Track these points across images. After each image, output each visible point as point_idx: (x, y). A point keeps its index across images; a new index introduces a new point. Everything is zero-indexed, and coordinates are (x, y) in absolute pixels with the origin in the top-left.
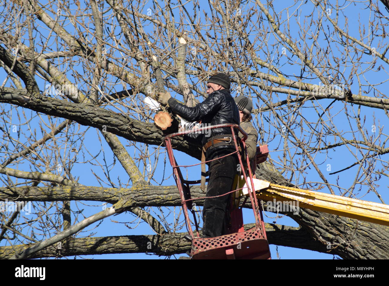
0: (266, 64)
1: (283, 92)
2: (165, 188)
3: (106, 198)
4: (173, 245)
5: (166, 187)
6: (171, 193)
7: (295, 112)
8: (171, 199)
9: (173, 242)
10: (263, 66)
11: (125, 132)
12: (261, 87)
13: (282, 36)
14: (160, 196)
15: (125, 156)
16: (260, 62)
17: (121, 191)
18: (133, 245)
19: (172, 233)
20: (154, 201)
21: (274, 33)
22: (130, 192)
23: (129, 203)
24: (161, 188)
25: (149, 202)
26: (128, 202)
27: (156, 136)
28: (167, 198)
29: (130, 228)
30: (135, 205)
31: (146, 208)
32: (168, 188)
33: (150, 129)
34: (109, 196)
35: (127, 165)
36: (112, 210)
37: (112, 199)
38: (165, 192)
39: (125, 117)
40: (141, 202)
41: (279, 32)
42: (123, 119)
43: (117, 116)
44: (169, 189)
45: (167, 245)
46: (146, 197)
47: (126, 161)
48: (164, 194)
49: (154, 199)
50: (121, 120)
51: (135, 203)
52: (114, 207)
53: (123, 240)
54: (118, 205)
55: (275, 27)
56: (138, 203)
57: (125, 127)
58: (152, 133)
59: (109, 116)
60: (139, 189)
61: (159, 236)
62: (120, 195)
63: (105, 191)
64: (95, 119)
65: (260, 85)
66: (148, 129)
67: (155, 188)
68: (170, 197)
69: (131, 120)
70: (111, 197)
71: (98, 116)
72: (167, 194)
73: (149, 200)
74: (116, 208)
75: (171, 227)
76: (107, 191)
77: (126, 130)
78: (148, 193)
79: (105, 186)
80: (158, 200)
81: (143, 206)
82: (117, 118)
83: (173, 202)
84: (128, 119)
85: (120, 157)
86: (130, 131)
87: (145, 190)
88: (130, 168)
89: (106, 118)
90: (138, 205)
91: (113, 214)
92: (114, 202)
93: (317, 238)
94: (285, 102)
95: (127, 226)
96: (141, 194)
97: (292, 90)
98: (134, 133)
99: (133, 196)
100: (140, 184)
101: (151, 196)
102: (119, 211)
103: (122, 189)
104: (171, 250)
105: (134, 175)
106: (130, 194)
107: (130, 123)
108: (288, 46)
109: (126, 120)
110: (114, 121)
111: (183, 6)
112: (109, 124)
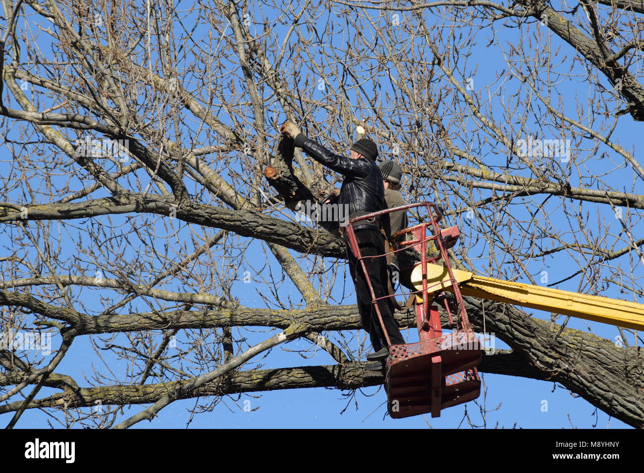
0: (465, 155)
1: (487, 188)
2: (346, 307)
3: (276, 322)
4: (358, 376)
6: (353, 314)
8: (353, 320)
9: (358, 373)
10: (461, 157)
11: (294, 243)
12: (459, 182)
13: (483, 119)
14: (340, 318)
15: (296, 270)
16: (458, 152)
17: (293, 312)
18: (308, 378)
19: (356, 362)
20: (334, 323)
21: (474, 117)
22: (304, 314)
23: (303, 328)
24: (341, 308)
25: (327, 325)
26: (302, 326)
27: (333, 245)
28: (349, 319)
29: (305, 357)
30: (309, 330)
31: (323, 332)
32: (350, 307)
33: (325, 238)
34: (278, 320)
35: (300, 281)
36: (282, 337)
37: (282, 323)
38: (346, 312)
39: (294, 225)
40: (318, 326)
41: (479, 115)
42: (292, 227)
43: (284, 224)
44: (351, 309)
45: (350, 377)
46: (323, 320)
47: (297, 276)
48: (345, 315)
49: (333, 321)
50: (289, 229)
51: (309, 328)
52: (285, 333)
53: (297, 372)
54: (290, 330)
55: (474, 109)
56: (313, 327)
57: (295, 237)
58: (329, 243)
59: (275, 225)
60: (315, 310)
61: (340, 366)
62: (292, 318)
63: (274, 314)
64: (258, 228)
65: (458, 179)
66: (323, 239)
67: (334, 308)
68: (352, 318)
69: (302, 228)
70: (280, 321)
71: (262, 225)
72: (349, 315)
73: (327, 323)
74: (288, 334)
75: (355, 355)
76: (276, 313)
77: (295, 241)
78: (326, 315)
79: (273, 307)
80: (338, 323)
81: (319, 330)
82: (285, 226)
83: (356, 324)
84: (298, 227)
85: (290, 271)
86: (300, 242)
87: (321, 311)
88: (303, 284)
89: (272, 227)
90: (314, 330)
91: (283, 341)
92: (284, 327)
93: (533, 364)
94: (489, 200)
95: (302, 356)
96: (317, 316)
97: (497, 185)
98: (305, 244)
99: (307, 318)
100: (315, 304)
101: (330, 318)
102: (291, 338)
103: (294, 311)
104: (356, 383)
105: (307, 293)
106: (303, 316)
107: (300, 232)
108: (491, 132)
109: (295, 228)
110: (281, 230)
111: (360, 86)
112: (275, 233)
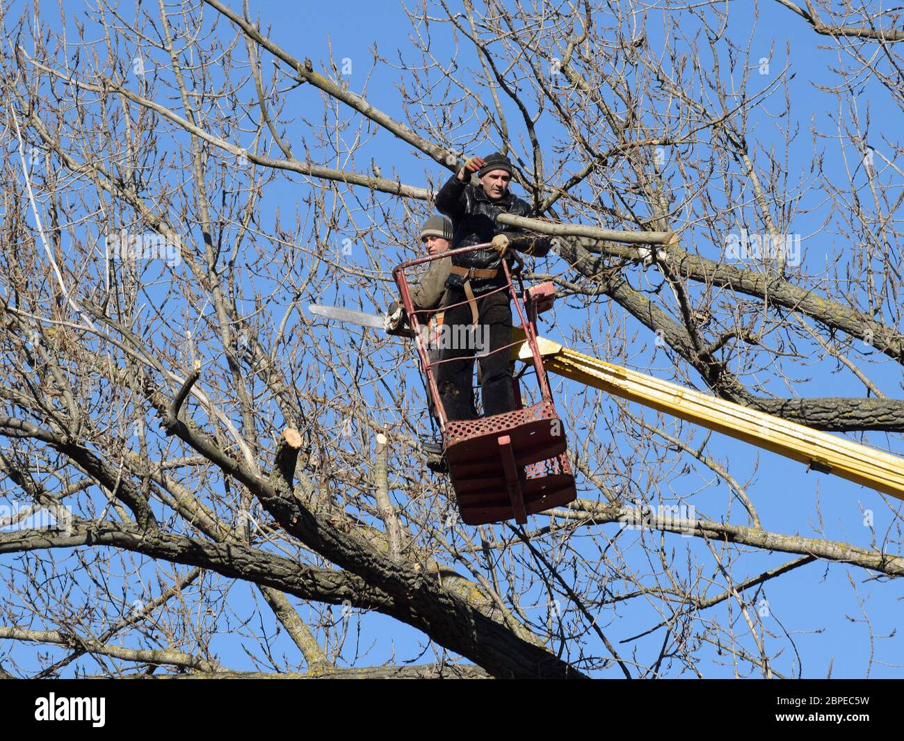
2: (360, 671)
5: (362, 669)
7: (563, 544)
11: (294, 587)
15: (296, 621)
24: (353, 671)
27: (344, 590)
32: (365, 670)
33: (334, 580)
35: (299, 635)
39: (294, 562)
42: (291, 565)
43: (281, 562)
44: (367, 673)
47: (297, 630)
50: (288, 568)
57: (295, 579)
58: (339, 586)
59: (269, 563)
60: (319, 673)
64: (246, 567)
66: (331, 581)
67: (344, 672)
69: (304, 566)
71: (252, 562)
77: (296, 584)
79: (264, 670)
82: (282, 565)
84: (299, 565)
85: (287, 623)
86: (302, 585)
87: (328, 674)
88: (304, 641)
89: (265, 565)
94: (546, 530)
98: (308, 587)
100: (320, 667)
103: (291, 674)
105: (309, 652)
107: (302, 572)
109: (295, 567)
110: (277, 570)
111: (382, 380)
112: (270, 573)
